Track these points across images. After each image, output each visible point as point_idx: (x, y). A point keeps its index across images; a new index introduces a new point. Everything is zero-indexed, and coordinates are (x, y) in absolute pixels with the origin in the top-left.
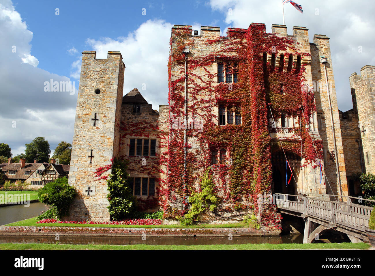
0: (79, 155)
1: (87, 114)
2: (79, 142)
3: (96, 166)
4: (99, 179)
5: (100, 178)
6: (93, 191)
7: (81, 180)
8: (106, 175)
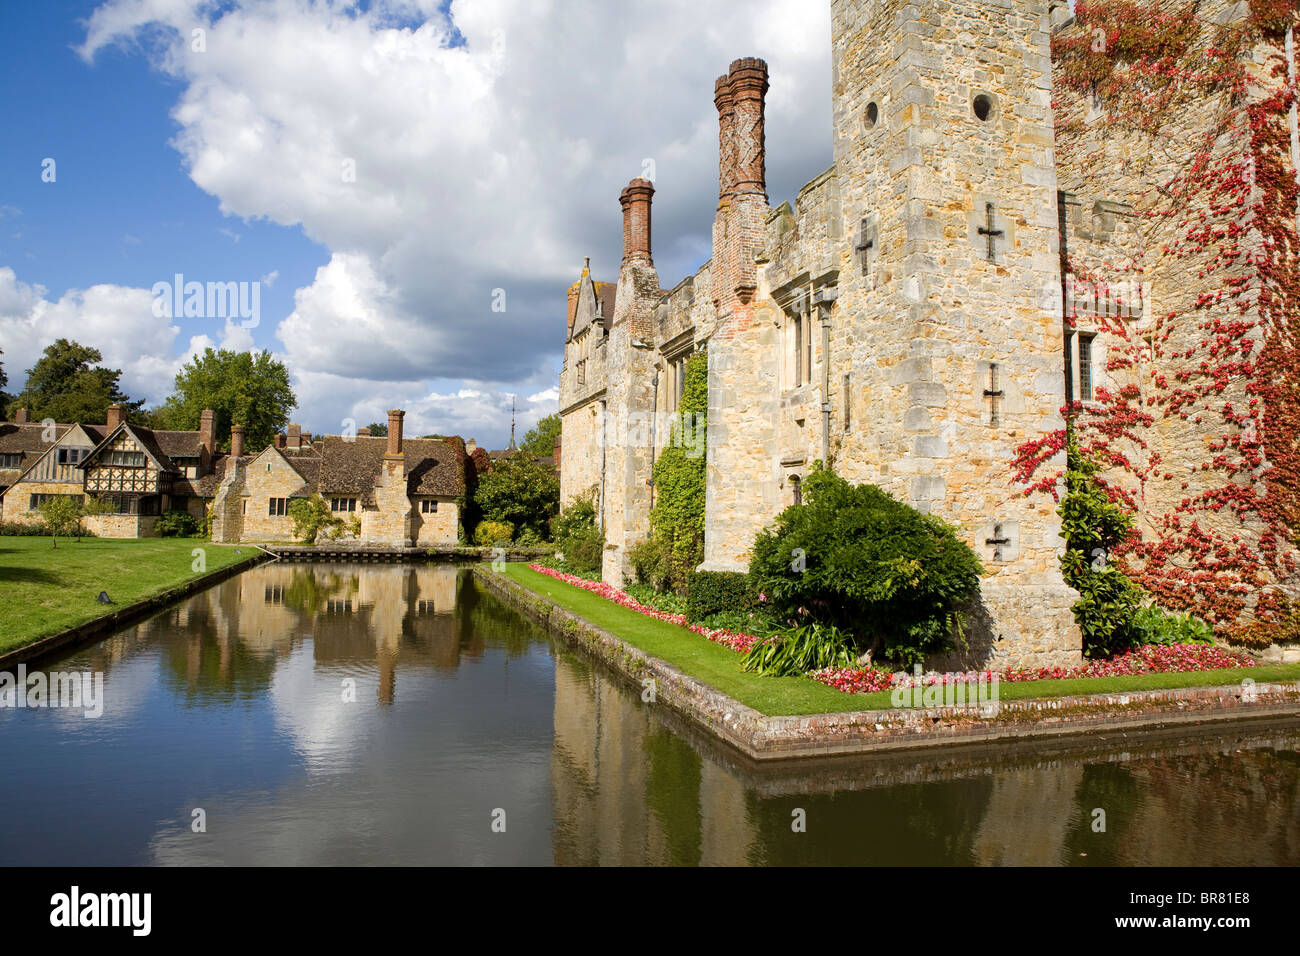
0: (947, 386)
1: (959, 206)
2: (942, 328)
3: (1013, 435)
4: (1028, 493)
5: (1029, 485)
6: (1012, 543)
7: (965, 495)
8: (1050, 476)
